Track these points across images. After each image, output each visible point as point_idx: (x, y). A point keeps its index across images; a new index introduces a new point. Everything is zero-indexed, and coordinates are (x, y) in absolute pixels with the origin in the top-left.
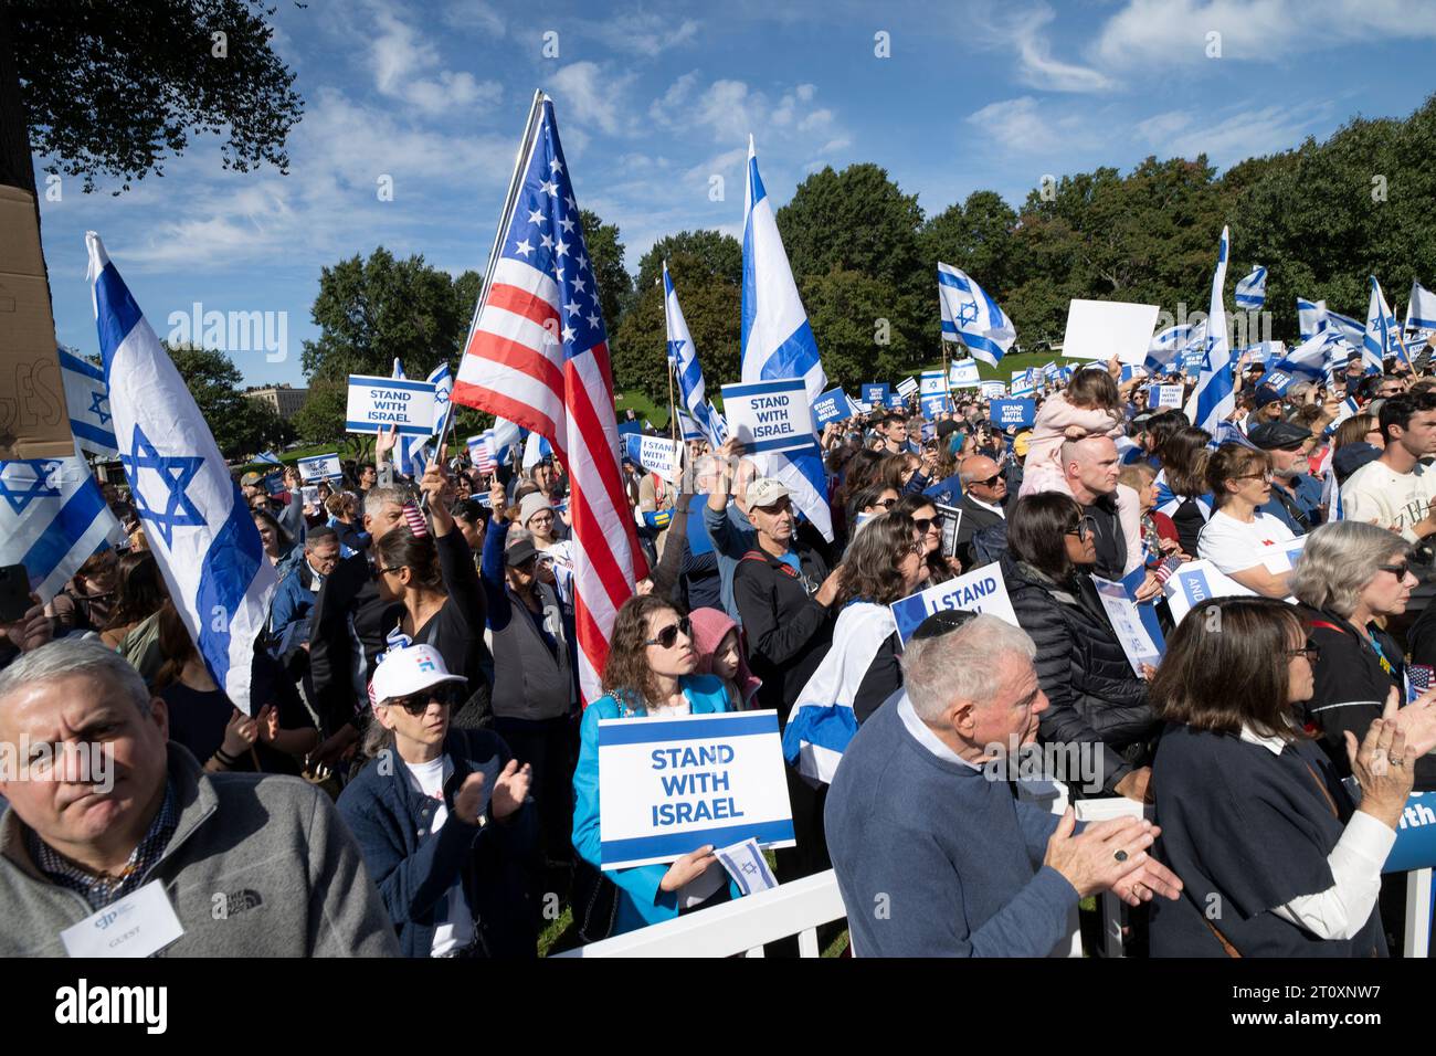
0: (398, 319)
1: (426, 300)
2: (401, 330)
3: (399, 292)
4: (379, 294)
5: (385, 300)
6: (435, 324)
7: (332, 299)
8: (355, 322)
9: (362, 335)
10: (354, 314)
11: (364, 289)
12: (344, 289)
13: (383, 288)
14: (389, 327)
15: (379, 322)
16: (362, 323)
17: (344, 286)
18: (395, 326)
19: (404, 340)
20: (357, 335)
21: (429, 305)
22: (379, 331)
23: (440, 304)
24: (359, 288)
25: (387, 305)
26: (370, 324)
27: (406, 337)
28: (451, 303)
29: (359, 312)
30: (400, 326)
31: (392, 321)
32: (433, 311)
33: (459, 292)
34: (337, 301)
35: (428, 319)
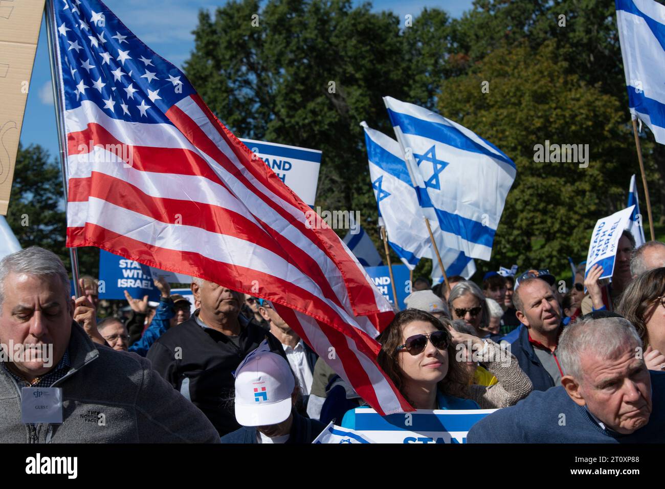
0: (310, 94)
1: (355, 61)
2: (313, 112)
3: (312, 48)
4: (281, 54)
5: (291, 62)
6: (367, 101)
7: (210, 63)
8: (242, 100)
9: (250, 120)
10: (240, 87)
11: (259, 44)
12: (229, 46)
13: (288, 43)
14: (293, 108)
15: (279, 99)
16: (251, 101)
17: (229, 42)
18: (303, 105)
19: (316, 128)
20: (244, 120)
21: (358, 68)
22: (277, 114)
23: (379, 67)
24: (251, 44)
25: (292, 70)
26: (264, 104)
27: (321, 122)
28: (397, 64)
29: (247, 83)
30: (311, 105)
31: (298, 98)
32: (365, 79)
33: (412, 45)
34: (218, 66)
35: (356, 92)
